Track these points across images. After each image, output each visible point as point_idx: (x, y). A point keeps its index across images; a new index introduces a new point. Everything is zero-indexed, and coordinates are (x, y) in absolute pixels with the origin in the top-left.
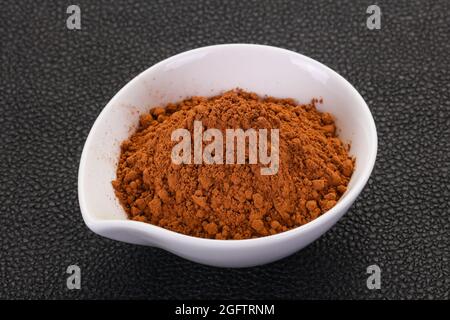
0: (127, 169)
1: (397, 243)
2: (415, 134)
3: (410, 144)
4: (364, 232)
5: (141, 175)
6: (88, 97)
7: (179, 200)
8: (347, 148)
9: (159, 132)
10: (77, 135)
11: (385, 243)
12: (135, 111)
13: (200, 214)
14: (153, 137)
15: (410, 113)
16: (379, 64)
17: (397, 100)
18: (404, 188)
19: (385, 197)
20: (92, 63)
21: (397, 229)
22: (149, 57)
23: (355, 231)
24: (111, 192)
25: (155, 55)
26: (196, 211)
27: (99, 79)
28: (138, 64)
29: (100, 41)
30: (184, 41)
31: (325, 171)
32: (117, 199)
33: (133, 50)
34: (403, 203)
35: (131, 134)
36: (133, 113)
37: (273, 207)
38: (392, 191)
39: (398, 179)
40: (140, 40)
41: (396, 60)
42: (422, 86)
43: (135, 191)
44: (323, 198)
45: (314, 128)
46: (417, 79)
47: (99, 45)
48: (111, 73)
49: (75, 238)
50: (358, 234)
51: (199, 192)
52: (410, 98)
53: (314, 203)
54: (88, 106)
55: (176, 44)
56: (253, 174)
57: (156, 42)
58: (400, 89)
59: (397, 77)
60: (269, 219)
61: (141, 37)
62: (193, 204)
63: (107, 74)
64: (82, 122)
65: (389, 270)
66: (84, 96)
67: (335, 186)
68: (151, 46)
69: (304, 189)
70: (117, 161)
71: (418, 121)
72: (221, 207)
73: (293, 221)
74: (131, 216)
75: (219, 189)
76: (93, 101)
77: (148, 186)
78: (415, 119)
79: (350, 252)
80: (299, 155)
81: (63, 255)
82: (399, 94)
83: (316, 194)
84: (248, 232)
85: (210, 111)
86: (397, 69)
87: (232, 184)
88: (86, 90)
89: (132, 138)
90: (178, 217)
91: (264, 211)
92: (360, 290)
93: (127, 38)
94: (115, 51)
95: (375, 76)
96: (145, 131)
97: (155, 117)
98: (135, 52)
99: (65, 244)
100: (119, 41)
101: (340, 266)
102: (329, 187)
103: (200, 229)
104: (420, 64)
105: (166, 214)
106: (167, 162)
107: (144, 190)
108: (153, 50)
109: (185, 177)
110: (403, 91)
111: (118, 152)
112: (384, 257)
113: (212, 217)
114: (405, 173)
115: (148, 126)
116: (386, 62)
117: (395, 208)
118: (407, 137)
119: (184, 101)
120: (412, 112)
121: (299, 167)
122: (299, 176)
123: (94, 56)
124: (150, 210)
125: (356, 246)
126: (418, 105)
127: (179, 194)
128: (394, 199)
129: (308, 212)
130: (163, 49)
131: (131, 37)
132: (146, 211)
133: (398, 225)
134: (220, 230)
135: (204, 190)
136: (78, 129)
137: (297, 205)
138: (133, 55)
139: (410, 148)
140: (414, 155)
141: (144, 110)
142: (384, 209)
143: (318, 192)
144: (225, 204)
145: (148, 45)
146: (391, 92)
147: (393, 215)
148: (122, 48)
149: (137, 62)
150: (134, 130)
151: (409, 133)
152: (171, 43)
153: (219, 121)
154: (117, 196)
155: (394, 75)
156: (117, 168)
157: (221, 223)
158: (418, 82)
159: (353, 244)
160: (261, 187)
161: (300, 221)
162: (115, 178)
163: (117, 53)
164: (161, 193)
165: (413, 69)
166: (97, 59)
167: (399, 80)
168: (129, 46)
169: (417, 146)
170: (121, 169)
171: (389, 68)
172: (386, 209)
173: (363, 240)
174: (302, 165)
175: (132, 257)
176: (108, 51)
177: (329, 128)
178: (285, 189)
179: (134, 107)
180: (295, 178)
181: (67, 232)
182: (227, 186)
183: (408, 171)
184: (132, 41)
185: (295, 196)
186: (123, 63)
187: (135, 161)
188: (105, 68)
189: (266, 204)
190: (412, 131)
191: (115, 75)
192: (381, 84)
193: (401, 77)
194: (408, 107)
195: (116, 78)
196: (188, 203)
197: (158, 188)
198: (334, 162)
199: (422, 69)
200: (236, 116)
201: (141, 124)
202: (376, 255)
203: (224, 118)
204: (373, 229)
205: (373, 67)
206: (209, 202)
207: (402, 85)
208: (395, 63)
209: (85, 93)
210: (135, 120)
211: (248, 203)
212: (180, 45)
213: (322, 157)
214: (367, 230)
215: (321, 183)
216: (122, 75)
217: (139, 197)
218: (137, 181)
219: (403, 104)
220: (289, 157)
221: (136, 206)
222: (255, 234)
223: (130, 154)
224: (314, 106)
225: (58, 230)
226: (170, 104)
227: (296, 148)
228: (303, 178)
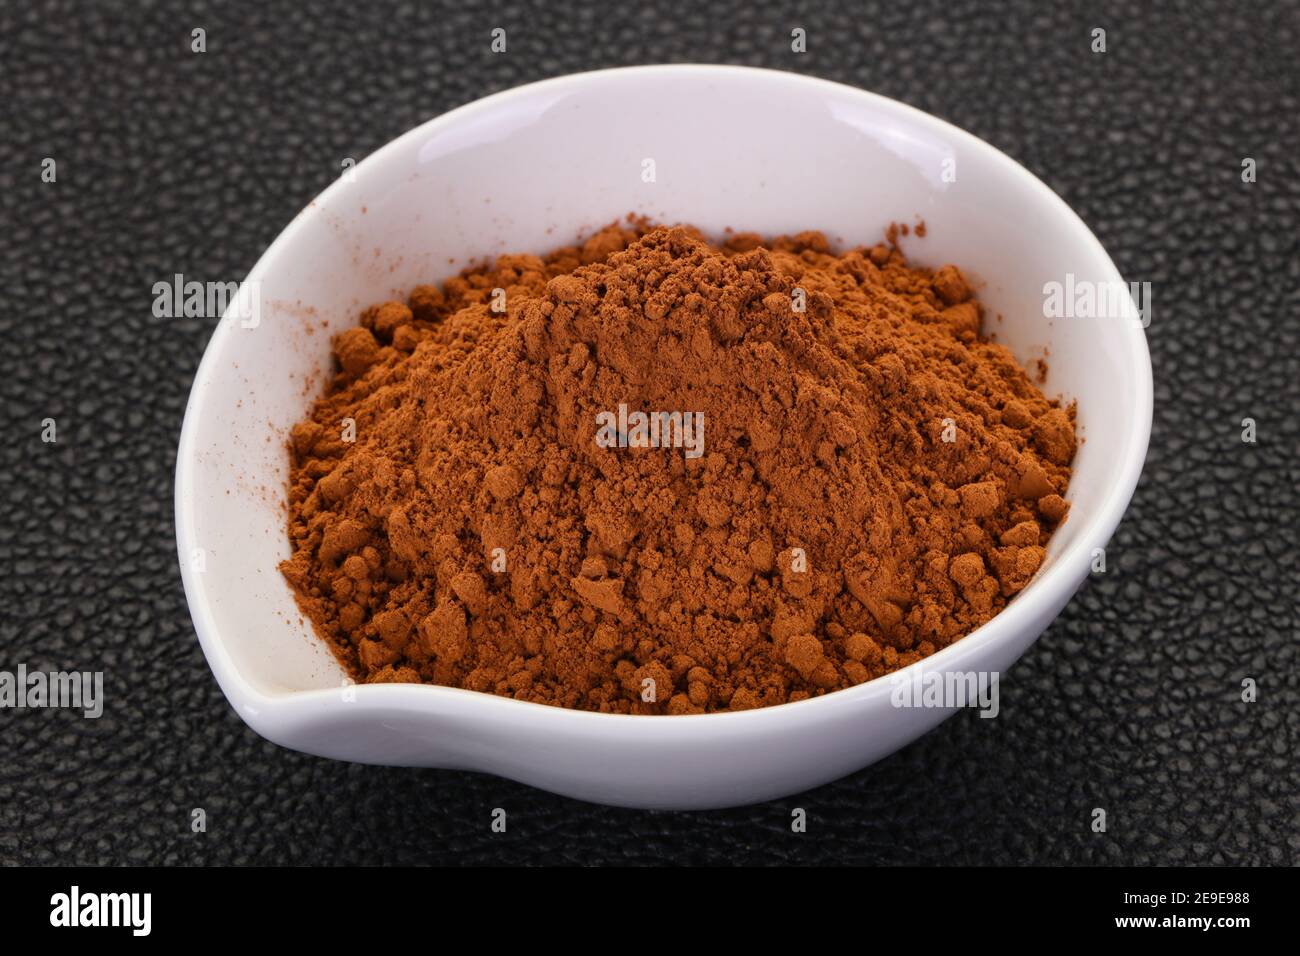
0: (321, 517)
1: (1217, 670)
2: (1196, 312)
3: (1187, 348)
4: (1103, 647)
5: (377, 532)
6: (96, 302)
7: (524, 601)
8: (1033, 373)
9: (421, 382)
10: (85, 432)
11: (1179, 673)
12: (315, 322)
13: (605, 637)
14: (397, 402)
15: (1165, 249)
16: (1036, 99)
17: (1116, 210)
18: (1203, 491)
19: (1148, 526)
20: (87, 190)
21: (1207, 626)
22: (275, 148)
23: (1072, 646)
24: (284, 598)
25: (295, 140)
26: (589, 631)
27: (122, 238)
28: (242, 177)
29: (101, 114)
30: (378, 85)
31: (993, 452)
32: (307, 622)
33: (216, 131)
34: (1209, 539)
35: (311, 398)
36: (310, 331)
37: (845, 589)
38: (1165, 503)
39: (1178, 465)
40: (232, 97)
41: (1085, 82)
42: (1189, 158)
43: (364, 586)
44: (998, 543)
45: (916, 317)
46: (1168, 137)
47: (98, 130)
48: (157, 214)
49: (149, 774)
50: (1084, 654)
51: (594, 564)
52: (1158, 200)
53: (973, 561)
54: (102, 330)
55: (356, 97)
56: (767, 487)
57: (289, 100)
58: (1120, 173)
59: (1101, 135)
60: (835, 628)
61: (235, 86)
62: (576, 605)
63: (143, 220)
64: (93, 387)
65: (1211, 761)
66: (83, 299)
67: (1032, 499)
68: (276, 113)
69: (938, 521)
70: (283, 496)
71: (1197, 271)
72: (676, 607)
73: (916, 630)
74: (361, 673)
75: (659, 549)
76: (117, 314)
77: (407, 563)
78: (1186, 266)
79: (1072, 715)
80: (903, 407)
81: (119, 837)
82: (1122, 191)
83: (975, 533)
84: (776, 679)
85: (601, 290)
86: (1095, 109)
87: (700, 526)
88: (85, 278)
89: (316, 413)
90: (528, 656)
91: (818, 606)
92: (1132, 835)
93: (189, 95)
94: (158, 141)
95: (1030, 139)
96: (359, 384)
97: (384, 337)
98: (226, 138)
99: (119, 798)
100: (163, 109)
101: (1049, 765)
102: (1010, 503)
103: (610, 687)
104: (1167, 90)
105: (485, 652)
106: (470, 476)
107: (395, 582)
108: (282, 125)
109: (539, 518)
110: (1130, 181)
111: (282, 463)
112: (1187, 721)
113: (646, 644)
114: (1194, 442)
115: (367, 367)
116: (1056, 94)
117: (1186, 558)
118: (1174, 327)
119: (465, 275)
120: (1173, 242)
121: (909, 446)
122: (913, 477)
123: (89, 163)
124: (425, 644)
125: (1088, 693)
126: (1188, 219)
127: (522, 580)
128: (1178, 528)
129: (959, 591)
130: (316, 119)
131: (201, 91)
132: (413, 650)
133: (1207, 612)
134: (681, 684)
135: (608, 556)
136: (86, 408)
137: (920, 574)
138: (223, 148)
139: (1192, 360)
140: (1208, 380)
141: (342, 319)
142: (1151, 566)
143: (981, 523)
144: (687, 595)
145: (264, 112)
146: (1094, 187)
147: (1185, 581)
148: (177, 129)
149: (237, 170)
150: (318, 388)
151: (1177, 313)
152: (340, 96)
153: (640, 321)
154: (305, 610)
155: (1090, 133)
156: (285, 518)
157: (682, 661)
158: (1173, 146)
159: (1076, 689)
160: (797, 524)
161: (938, 626)
162: (284, 552)
163: (166, 149)
164: (463, 583)
165: (1148, 108)
166: (103, 173)
167: (1112, 146)
168: (201, 120)
169: (1212, 351)
170: (302, 520)
171: (1072, 107)
172: (1158, 565)
173: (1106, 672)
174: (919, 442)
175: (354, 816)
176: (133, 142)
177: (964, 314)
178: (882, 524)
179: (311, 311)
180: (903, 485)
181: (115, 757)
182: (685, 533)
183: (1203, 434)
184: (204, 102)
185: (909, 545)
186: (190, 178)
187: (352, 488)
188: (137, 200)
189: (824, 579)
190: (1185, 306)
191: (173, 221)
192: (1057, 164)
193: (1117, 137)
194: (1157, 229)
195: (179, 229)
196: (560, 607)
197: (448, 566)
198: (1012, 421)
199: (1177, 104)
200: (692, 298)
201: (337, 364)
202: (1158, 718)
203: (655, 310)
204: (1132, 634)
205: (1017, 111)
206: (630, 593)
207: (1122, 162)
208: (1083, 92)
209: (83, 288)
210: (320, 351)
211: (763, 584)
212: (370, 101)
213: (971, 409)
214: (1112, 640)
215: (987, 493)
216: (196, 218)
217: (381, 605)
218: (369, 552)
219: (1139, 223)
220: (874, 419)
221: (376, 638)
222: (799, 685)
223: (323, 466)
224: (895, 249)
225: (83, 753)
226: (421, 291)
227: (893, 387)
228: (926, 482)
